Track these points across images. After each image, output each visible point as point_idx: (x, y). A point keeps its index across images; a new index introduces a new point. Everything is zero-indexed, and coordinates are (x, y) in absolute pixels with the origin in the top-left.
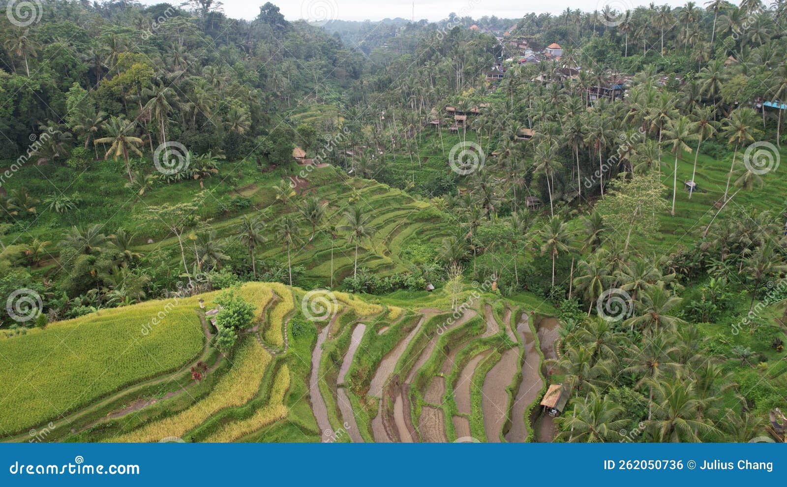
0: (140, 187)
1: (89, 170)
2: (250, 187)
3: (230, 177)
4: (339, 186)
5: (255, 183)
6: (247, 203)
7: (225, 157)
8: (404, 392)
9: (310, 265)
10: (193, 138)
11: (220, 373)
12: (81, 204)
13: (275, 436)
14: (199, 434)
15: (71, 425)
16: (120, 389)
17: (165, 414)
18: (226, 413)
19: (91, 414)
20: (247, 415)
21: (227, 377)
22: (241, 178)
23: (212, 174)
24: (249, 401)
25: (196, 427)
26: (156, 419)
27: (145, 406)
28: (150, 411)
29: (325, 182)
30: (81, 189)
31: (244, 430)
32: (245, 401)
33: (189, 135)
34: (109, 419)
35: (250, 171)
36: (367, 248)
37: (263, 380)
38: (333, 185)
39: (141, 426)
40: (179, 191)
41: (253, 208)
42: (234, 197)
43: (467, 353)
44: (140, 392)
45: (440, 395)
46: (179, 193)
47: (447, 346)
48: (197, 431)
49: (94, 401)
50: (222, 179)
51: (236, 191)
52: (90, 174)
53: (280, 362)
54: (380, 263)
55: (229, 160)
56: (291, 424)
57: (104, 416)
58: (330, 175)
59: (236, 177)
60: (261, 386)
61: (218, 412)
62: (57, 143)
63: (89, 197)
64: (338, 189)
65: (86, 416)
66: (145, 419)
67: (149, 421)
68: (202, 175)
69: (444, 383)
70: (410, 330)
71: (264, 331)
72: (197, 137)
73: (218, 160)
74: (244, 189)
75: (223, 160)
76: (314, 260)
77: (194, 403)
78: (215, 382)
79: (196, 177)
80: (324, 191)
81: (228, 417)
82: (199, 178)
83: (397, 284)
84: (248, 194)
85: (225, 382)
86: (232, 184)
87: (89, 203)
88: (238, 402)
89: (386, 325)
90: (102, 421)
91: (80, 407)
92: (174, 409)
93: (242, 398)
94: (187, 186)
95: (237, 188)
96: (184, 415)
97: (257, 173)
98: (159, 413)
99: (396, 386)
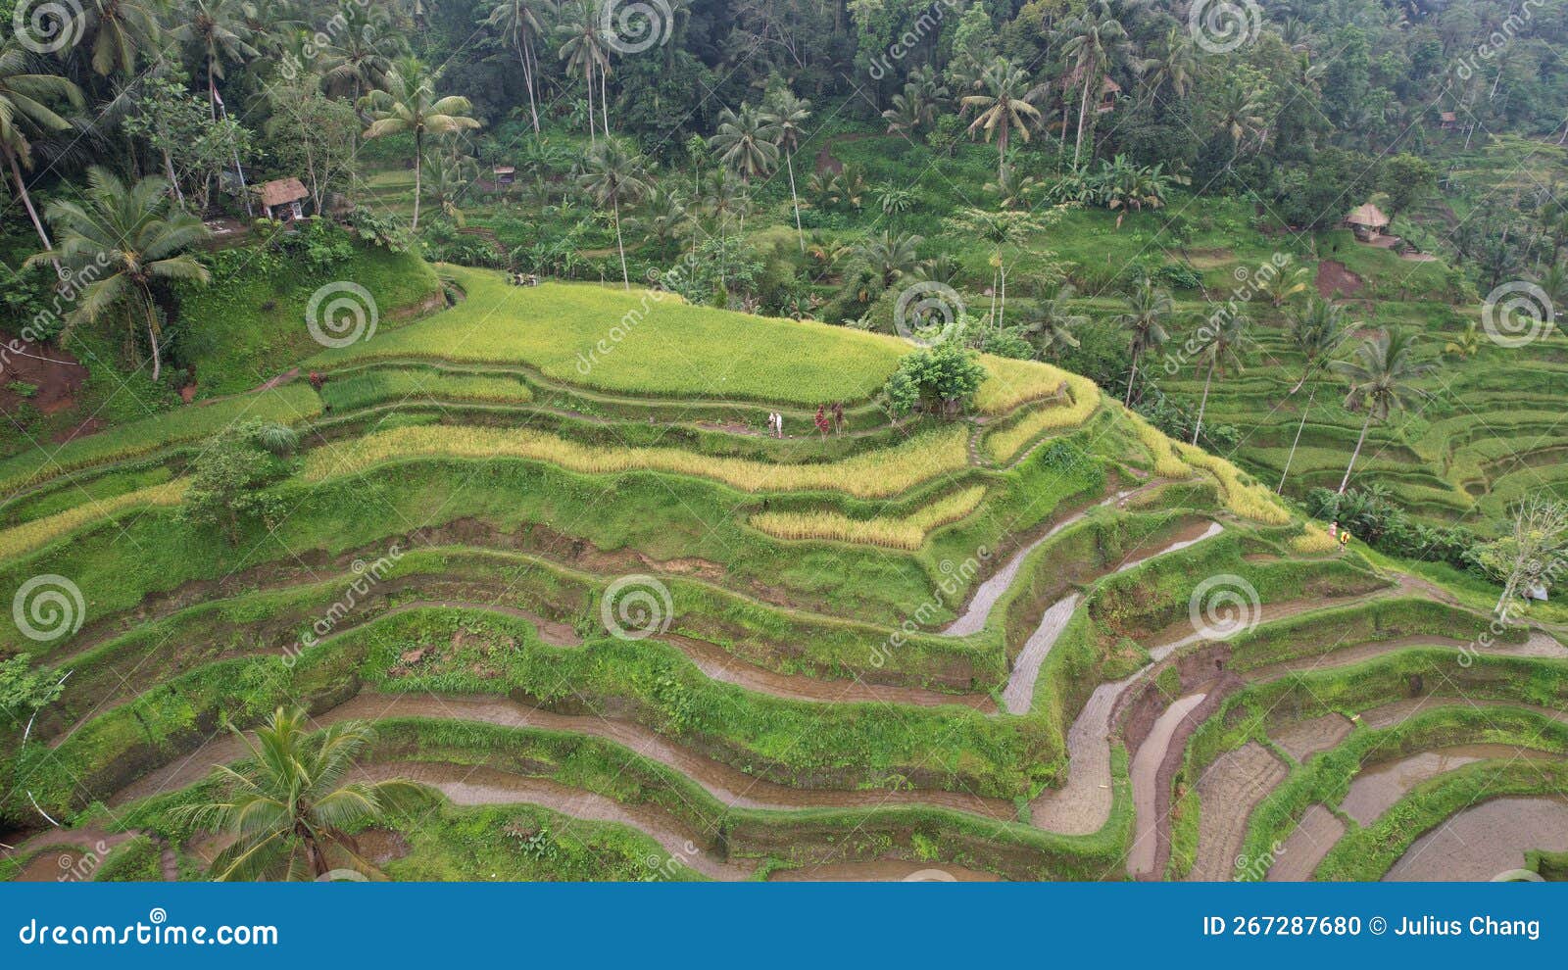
0: (1006, 196)
1: (954, 155)
2: (1217, 253)
3: (1181, 222)
4: (1440, 312)
5: (1231, 248)
6: (1192, 279)
7: (1188, 182)
8: (1223, 686)
9: (1263, 439)
10: (1137, 131)
11: (869, 445)
12: (917, 207)
13: (879, 566)
14: (777, 500)
15: (653, 410)
16: (729, 397)
17: (758, 457)
18: (832, 496)
19: (678, 408)
20: (860, 514)
21: (873, 454)
22: (1205, 230)
23: (1147, 207)
24: (874, 496)
25: (779, 489)
26: (743, 456)
27: (744, 435)
28: (744, 442)
29: (1403, 293)
30: (930, 184)
31: (838, 529)
32: (869, 492)
33: (1132, 123)
34: (693, 426)
35: (1231, 222)
36: (1423, 455)
37: (921, 483)
38: (1424, 306)
39: (721, 455)
40: (1076, 222)
41: (1202, 294)
42: (1174, 261)
43: (1475, 723)
44: (747, 413)
45: (1313, 748)
46: (1074, 226)
47: (1418, 677)
48: (775, 495)
49: (690, 396)
50: (1166, 221)
51: (1183, 252)
52: (949, 162)
53: (973, 479)
54: (1435, 496)
55: (1194, 189)
56: (917, 566)
57: (689, 419)
58: (1427, 282)
59: (1194, 226)
60: (909, 489)
61: (822, 489)
62: (925, 103)
63: (935, 198)
64: (1434, 318)
65: (671, 409)
66: (732, 448)
67: (735, 454)
68: (1125, 205)
69: (1346, 734)
70: (1334, 594)
71: (996, 429)
72: (1146, 130)
73: (1172, 184)
74: (1200, 253)
75: (1182, 186)
76: (1279, 432)
77: (805, 462)
78: (853, 451)
79: (1114, 203)
80: (1393, 313)
81: (830, 502)
82: (1120, 207)
83: (1446, 548)
84: (1203, 264)
85: (863, 460)
86: (1182, 237)
87: (930, 208)
88: (856, 488)
89: (1277, 553)
90: (683, 425)
91: (672, 395)
92: (773, 456)
93: (867, 487)
94: (1094, 219)
95: (1187, 247)
96: (777, 468)
97: (1244, 231)
98: (750, 450)
99: (1214, 667)
